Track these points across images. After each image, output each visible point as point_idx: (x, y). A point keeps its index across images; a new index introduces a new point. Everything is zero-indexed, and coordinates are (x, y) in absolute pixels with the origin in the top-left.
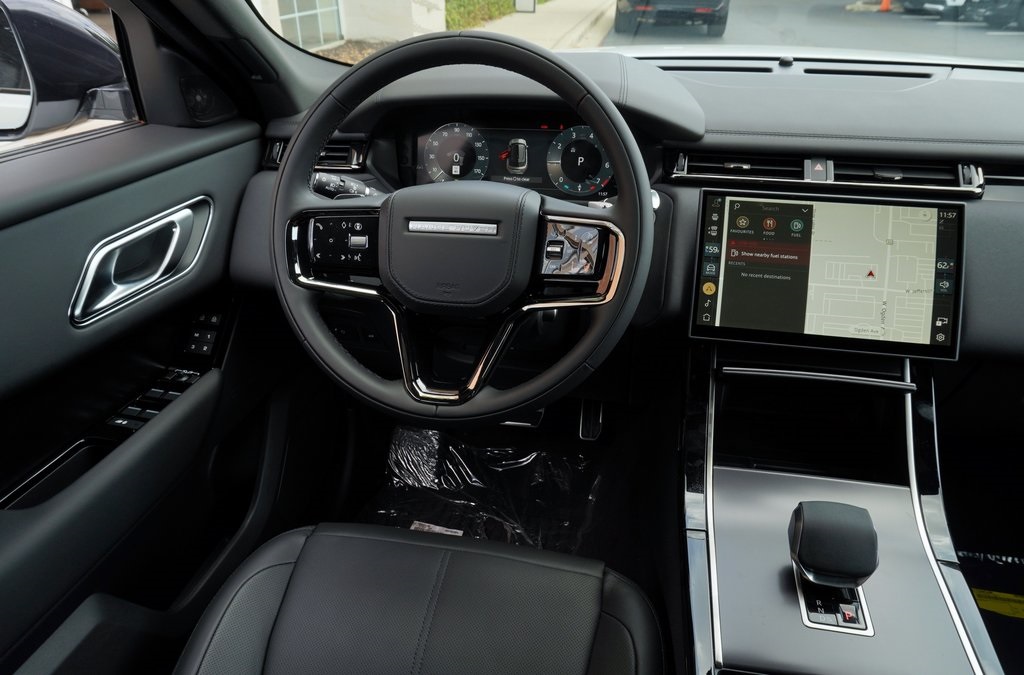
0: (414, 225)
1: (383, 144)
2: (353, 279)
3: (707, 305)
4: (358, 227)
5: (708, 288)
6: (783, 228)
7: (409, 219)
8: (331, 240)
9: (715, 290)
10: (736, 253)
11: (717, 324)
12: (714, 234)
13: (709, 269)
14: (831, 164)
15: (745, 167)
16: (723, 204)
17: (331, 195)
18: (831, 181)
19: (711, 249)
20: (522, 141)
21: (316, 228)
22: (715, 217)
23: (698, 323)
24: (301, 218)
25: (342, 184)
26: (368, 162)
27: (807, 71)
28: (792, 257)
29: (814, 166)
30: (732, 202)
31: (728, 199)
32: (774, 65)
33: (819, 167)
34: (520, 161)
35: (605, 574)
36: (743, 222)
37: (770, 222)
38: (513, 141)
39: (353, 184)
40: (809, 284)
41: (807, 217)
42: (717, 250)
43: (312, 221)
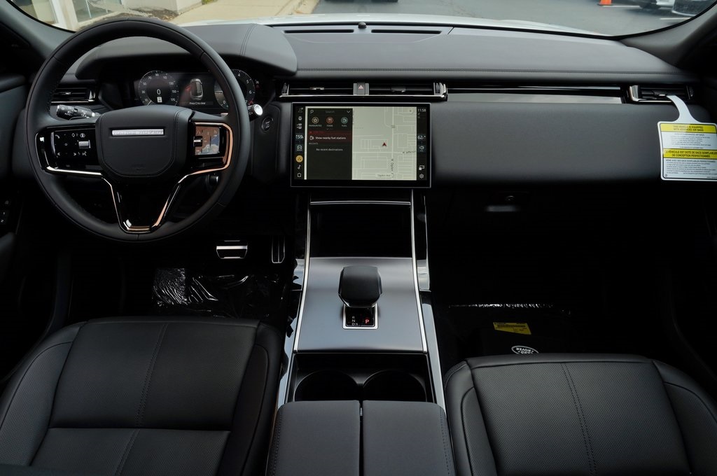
0: (115, 133)
1: (109, 86)
2: (88, 167)
3: (299, 168)
4: (83, 135)
5: (299, 159)
6: (337, 122)
7: (112, 129)
8: (66, 145)
9: (303, 159)
10: (313, 138)
11: (305, 178)
12: (300, 128)
13: (299, 148)
14: (367, 85)
15: (322, 89)
16: (304, 111)
17: (68, 118)
18: (367, 95)
19: (299, 137)
20: (197, 80)
21: (55, 138)
22: (300, 119)
23: (295, 178)
24: (46, 132)
25: (76, 111)
26: (100, 97)
27: (374, 31)
28: (343, 138)
29: (358, 87)
30: (309, 110)
31: (307, 108)
32: (355, 28)
33: (361, 87)
34: (198, 92)
35: (259, 325)
36: (315, 120)
37: (330, 119)
38: (192, 80)
39: (83, 111)
40: (353, 152)
41: (349, 115)
42: (302, 137)
43: (53, 134)
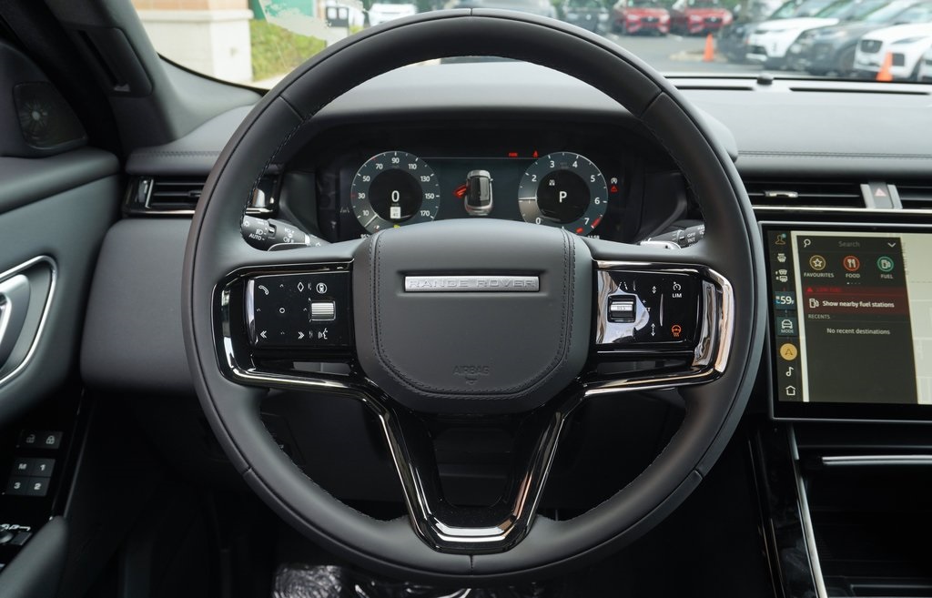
3: (789, 374)
4: (322, 288)
5: (787, 352)
6: (869, 268)
8: (282, 310)
9: (797, 352)
10: (817, 304)
11: (806, 399)
12: (784, 280)
13: (785, 325)
14: (893, 188)
15: (792, 195)
16: (788, 239)
17: (262, 245)
18: (899, 209)
19: (784, 300)
20: (484, 173)
21: (258, 292)
22: (782, 258)
23: (781, 399)
24: (235, 280)
25: (272, 230)
26: (282, 204)
27: (794, 90)
28: (887, 305)
29: (874, 193)
30: (800, 239)
31: (794, 234)
32: (753, 83)
33: (880, 192)
34: (482, 198)
36: (818, 263)
37: (851, 262)
38: (472, 174)
39: (288, 232)
40: (915, 338)
41: (896, 253)
42: (791, 301)
43: (252, 283)
